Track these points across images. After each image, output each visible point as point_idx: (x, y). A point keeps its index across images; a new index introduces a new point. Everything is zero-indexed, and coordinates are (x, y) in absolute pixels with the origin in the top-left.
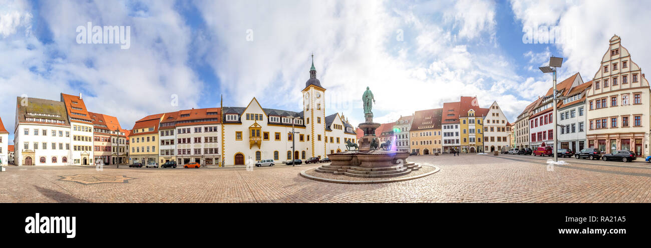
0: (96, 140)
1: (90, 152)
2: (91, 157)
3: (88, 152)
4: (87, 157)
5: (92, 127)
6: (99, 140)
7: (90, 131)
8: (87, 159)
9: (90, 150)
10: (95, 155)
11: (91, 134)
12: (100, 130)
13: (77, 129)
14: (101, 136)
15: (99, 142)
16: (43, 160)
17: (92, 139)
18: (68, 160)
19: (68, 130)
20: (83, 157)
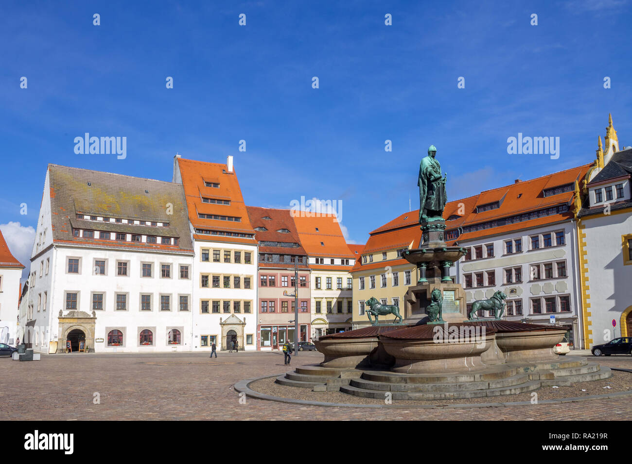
0: (263, 283)
1: (247, 315)
2: (251, 328)
3: (241, 316)
4: (238, 329)
5: (254, 250)
6: (273, 283)
7: (248, 260)
8: (239, 334)
9: (247, 309)
10: (264, 323)
11: (250, 270)
12: (276, 258)
13: (211, 257)
14: (279, 272)
15: (272, 289)
16: (115, 337)
17: (254, 282)
18: (186, 337)
19: (185, 261)
20: (227, 328)
